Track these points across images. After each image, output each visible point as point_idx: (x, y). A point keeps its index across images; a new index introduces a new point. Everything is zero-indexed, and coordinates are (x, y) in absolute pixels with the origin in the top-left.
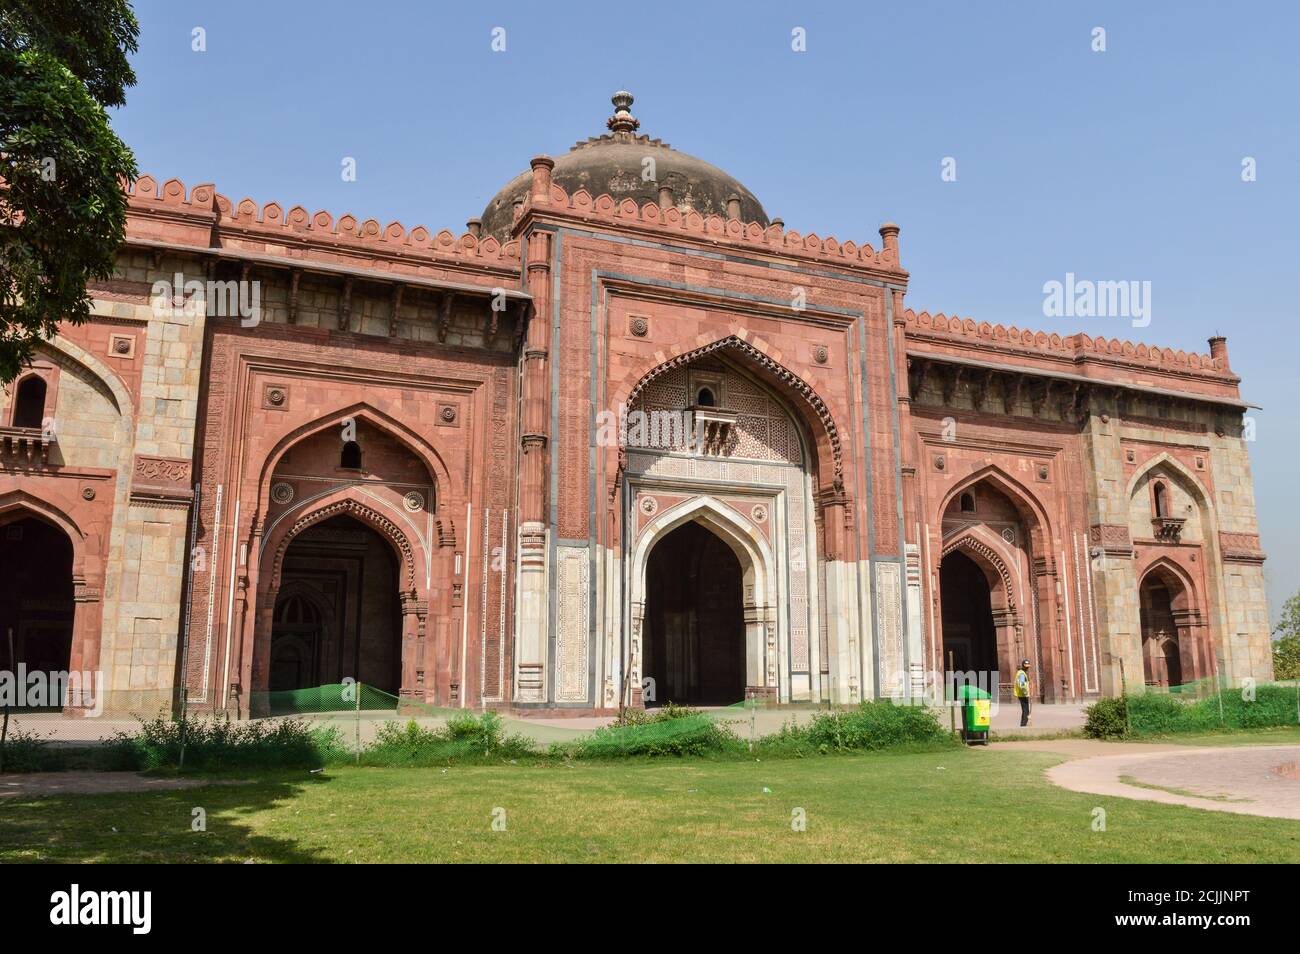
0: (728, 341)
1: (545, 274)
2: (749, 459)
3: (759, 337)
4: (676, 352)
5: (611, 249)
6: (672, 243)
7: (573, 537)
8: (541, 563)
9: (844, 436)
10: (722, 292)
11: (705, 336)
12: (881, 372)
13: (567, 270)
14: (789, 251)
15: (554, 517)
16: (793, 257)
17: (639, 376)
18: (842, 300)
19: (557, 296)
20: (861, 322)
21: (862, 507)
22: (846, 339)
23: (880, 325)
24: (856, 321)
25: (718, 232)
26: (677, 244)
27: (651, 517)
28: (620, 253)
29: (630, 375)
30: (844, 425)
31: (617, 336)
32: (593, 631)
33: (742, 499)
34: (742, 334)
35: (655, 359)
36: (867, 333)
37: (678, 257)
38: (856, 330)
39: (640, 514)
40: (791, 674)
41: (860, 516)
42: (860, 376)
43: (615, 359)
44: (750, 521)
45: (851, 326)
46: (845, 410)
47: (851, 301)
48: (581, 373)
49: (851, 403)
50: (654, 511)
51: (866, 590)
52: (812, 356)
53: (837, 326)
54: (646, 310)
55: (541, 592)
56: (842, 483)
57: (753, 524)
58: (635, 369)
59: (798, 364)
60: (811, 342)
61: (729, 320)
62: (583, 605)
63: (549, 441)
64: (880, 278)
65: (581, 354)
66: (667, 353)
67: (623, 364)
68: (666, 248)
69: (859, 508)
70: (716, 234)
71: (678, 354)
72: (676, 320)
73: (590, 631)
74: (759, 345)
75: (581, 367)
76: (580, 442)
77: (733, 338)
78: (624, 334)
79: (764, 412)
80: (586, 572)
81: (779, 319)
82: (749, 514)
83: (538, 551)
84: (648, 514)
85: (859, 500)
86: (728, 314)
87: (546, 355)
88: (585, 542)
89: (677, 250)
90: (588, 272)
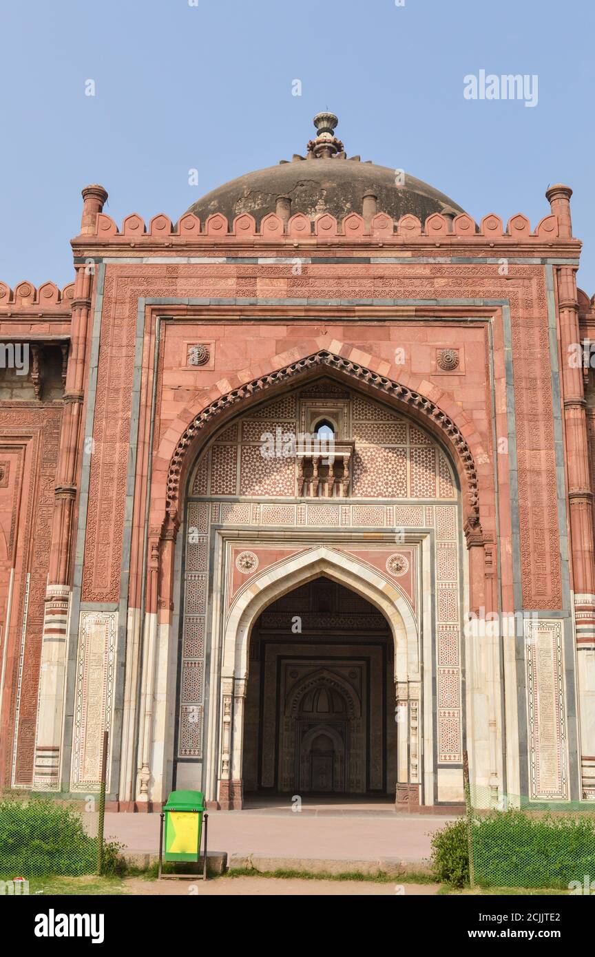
0: (317, 358)
1: (84, 311)
2: (380, 499)
3: (359, 348)
4: (245, 377)
5: (164, 273)
6: (240, 255)
7: (100, 600)
8: (62, 631)
9: (481, 458)
10: (304, 301)
11: (283, 355)
12: (537, 371)
13: (110, 302)
14: (399, 240)
15: (78, 578)
16: (404, 246)
17: (195, 411)
18: (478, 289)
19: (95, 333)
20: (507, 313)
21: (506, 547)
22: (486, 336)
23: (536, 312)
24: (498, 313)
25: (302, 233)
26: (247, 254)
27: (250, 575)
28: (175, 275)
29: (185, 411)
30: (481, 444)
31: (171, 368)
32: (120, 709)
33: (374, 549)
34: (335, 348)
35: (217, 389)
36: (514, 325)
37: (247, 268)
38: (500, 323)
39: (236, 571)
40: (436, 767)
41: (503, 559)
42: (503, 380)
43: (167, 395)
44: (384, 574)
45: (492, 320)
46: (484, 426)
47: (491, 289)
48: (120, 414)
49: (492, 416)
50: (255, 567)
51: (511, 656)
52: (434, 363)
53: (472, 321)
54: (206, 333)
55: (59, 664)
56: (478, 519)
57: (389, 579)
58: (192, 403)
59: (413, 375)
60: (432, 347)
61: (317, 333)
62: (108, 678)
63: (77, 493)
64: (536, 254)
65: (121, 393)
66: (232, 380)
67: (176, 399)
68: (233, 261)
69: (503, 550)
70: (300, 236)
71: (247, 380)
72: (246, 341)
73: (116, 709)
74: (359, 358)
75: (121, 407)
76: (115, 493)
77: (324, 354)
78: (180, 365)
79: (403, 441)
80: (114, 641)
81: (387, 323)
82: (382, 566)
83: (58, 617)
84: (246, 572)
85: (502, 540)
86: (316, 326)
87: (81, 398)
88: (114, 606)
89: (246, 261)
90: (134, 301)
